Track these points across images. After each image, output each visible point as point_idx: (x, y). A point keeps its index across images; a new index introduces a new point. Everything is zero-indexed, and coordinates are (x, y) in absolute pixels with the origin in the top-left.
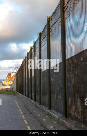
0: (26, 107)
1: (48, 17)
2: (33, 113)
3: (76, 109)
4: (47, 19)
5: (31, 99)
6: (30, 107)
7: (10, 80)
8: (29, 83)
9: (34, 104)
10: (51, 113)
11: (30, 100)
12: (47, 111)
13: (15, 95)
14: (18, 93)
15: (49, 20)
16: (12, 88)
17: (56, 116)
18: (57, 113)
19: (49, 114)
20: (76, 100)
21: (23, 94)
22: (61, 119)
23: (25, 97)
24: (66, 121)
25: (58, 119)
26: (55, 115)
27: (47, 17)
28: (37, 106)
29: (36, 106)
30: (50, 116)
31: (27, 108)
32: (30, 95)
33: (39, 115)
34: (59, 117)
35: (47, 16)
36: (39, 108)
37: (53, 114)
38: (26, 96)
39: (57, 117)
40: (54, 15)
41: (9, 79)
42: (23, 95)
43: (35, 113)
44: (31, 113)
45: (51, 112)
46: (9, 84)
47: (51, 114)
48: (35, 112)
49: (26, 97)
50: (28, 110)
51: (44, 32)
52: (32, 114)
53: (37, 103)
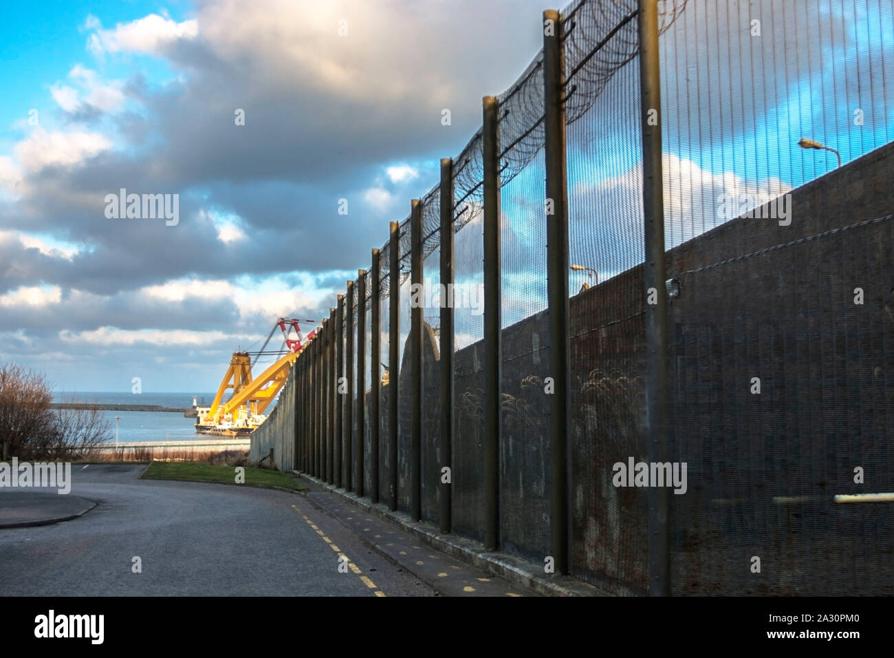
0: (373, 548)
1: (490, 102)
2: (411, 568)
3: (602, 533)
4: (485, 112)
5: (395, 507)
6: (391, 545)
7: (244, 403)
8: (382, 422)
9: (411, 531)
10: (501, 564)
11: (391, 514)
12: (480, 556)
13: (295, 490)
14: (308, 481)
15: (493, 113)
16: (272, 450)
17: (521, 573)
18: (526, 562)
19: (491, 568)
20: (604, 494)
21: (340, 486)
22: (540, 581)
23: (360, 500)
24: (562, 586)
25: (527, 584)
26: (516, 570)
27: (485, 99)
28: (429, 543)
29: (424, 541)
30: (494, 576)
31: (377, 551)
32: (386, 489)
33: (442, 575)
34: (535, 576)
35: (487, 95)
36: (438, 548)
37: (508, 567)
38: (362, 493)
39: (527, 575)
40: (516, 96)
41: (237, 392)
42: (341, 491)
43: (421, 567)
44: (402, 569)
45: (499, 559)
46: (240, 424)
47: (497, 567)
48: (420, 563)
49: (365, 502)
50: (387, 556)
51: (467, 162)
52: (408, 571)
53: (427, 525)
